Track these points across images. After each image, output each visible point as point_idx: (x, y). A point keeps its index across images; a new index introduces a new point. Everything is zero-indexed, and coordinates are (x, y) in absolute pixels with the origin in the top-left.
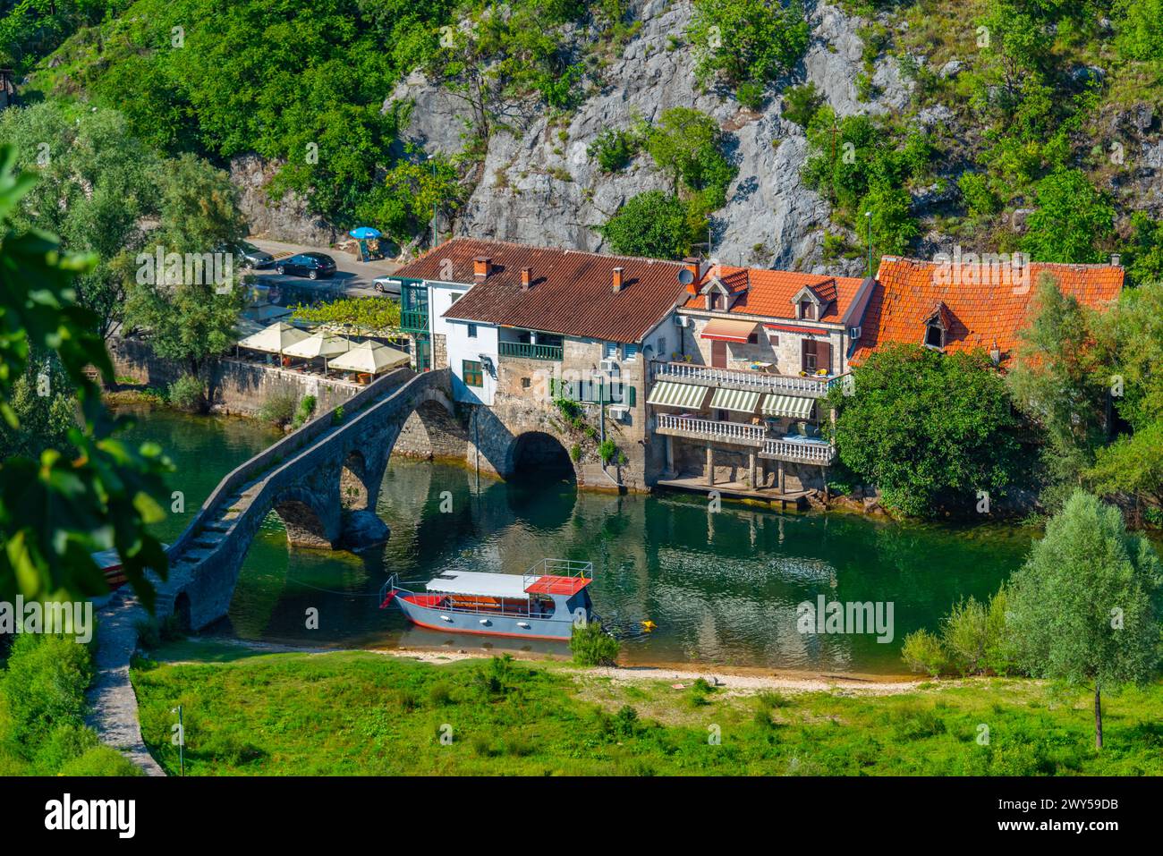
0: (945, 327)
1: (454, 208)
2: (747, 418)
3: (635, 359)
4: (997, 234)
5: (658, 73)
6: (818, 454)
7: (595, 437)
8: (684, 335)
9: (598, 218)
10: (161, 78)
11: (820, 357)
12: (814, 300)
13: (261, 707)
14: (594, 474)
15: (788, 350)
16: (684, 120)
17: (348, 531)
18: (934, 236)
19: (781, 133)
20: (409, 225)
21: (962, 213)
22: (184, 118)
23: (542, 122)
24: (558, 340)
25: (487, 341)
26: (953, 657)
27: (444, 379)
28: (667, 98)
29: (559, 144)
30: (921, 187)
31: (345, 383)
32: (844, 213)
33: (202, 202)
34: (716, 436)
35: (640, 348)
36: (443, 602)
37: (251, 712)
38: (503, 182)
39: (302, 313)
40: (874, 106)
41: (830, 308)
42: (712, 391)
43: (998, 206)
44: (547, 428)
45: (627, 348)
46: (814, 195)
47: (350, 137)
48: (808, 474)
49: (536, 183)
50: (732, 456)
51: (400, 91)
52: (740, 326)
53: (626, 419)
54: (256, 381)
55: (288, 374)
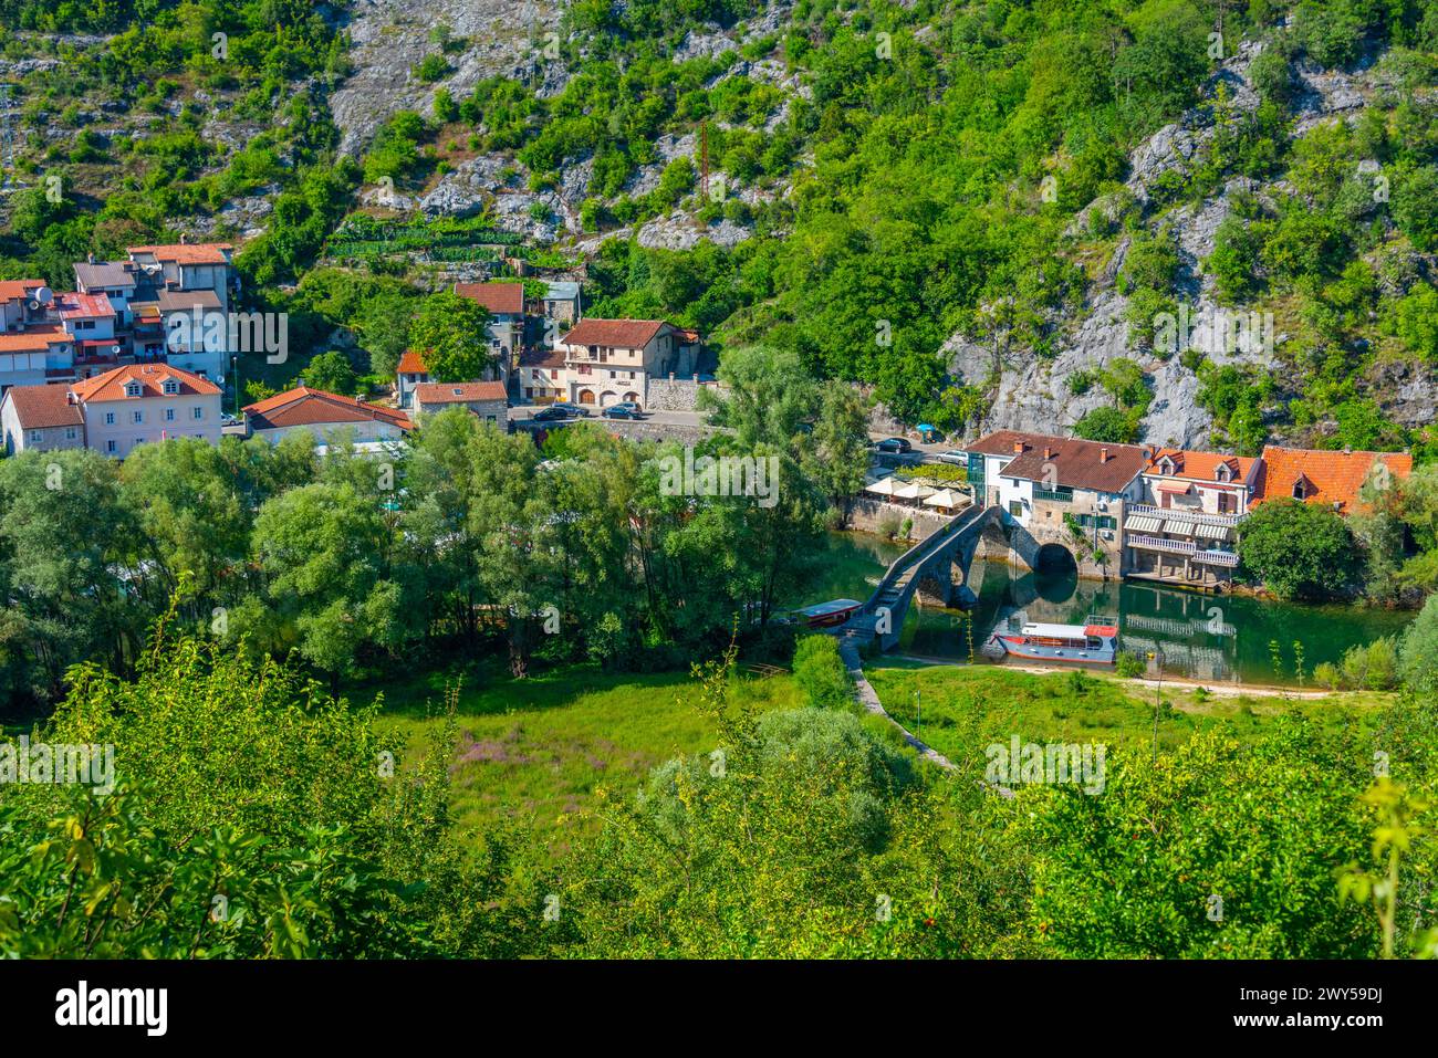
0: (1305, 488)
1: (982, 414)
2: (1184, 538)
3: (1117, 502)
4: (1314, 435)
5: (1104, 338)
6: (1230, 560)
7: (1091, 547)
8: (1145, 490)
9: (1071, 422)
10: (803, 337)
11: (1229, 504)
12: (1227, 470)
13: (941, 695)
14: (1089, 568)
15: (1210, 499)
16: (1122, 365)
17: (956, 599)
18: (1276, 436)
19: (1180, 374)
20: (953, 424)
21: (1292, 422)
22: (817, 359)
23: (1034, 365)
24: (1070, 490)
25: (1026, 489)
26: (1345, 678)
27: (997, 511)
28: (1110, 354)
29: (1045, 378)
30: (1268, 407)
31: (931, 513)
32: (1221, 421)
33: (847, 406)
34: (1165, 548)
35: (1120, 496)
36: (1028, 641)
37: (938, 698)
38: (1012, 399)
39: (902, 471)
40: (1237, 360)
41: (1236, 475)
42: (1164, 522)
43: (1313, 419)
44: (1061, 541)
45: (1112, 495)
46: (1203, 410)
47: (920, 373)
48: (1221, 572)
49: (1032, 400)
50: (1173, 560)
51: (947, 346)
52: (1181, 484)
53: (1110, 537)
54: (875, 511)
55: (895, 507)
